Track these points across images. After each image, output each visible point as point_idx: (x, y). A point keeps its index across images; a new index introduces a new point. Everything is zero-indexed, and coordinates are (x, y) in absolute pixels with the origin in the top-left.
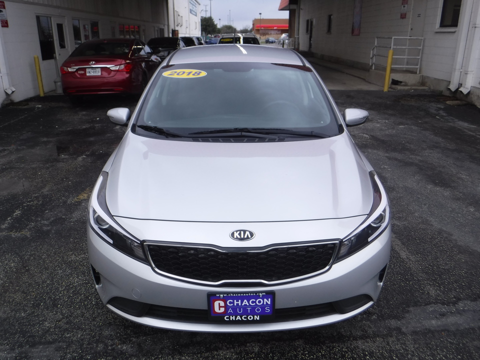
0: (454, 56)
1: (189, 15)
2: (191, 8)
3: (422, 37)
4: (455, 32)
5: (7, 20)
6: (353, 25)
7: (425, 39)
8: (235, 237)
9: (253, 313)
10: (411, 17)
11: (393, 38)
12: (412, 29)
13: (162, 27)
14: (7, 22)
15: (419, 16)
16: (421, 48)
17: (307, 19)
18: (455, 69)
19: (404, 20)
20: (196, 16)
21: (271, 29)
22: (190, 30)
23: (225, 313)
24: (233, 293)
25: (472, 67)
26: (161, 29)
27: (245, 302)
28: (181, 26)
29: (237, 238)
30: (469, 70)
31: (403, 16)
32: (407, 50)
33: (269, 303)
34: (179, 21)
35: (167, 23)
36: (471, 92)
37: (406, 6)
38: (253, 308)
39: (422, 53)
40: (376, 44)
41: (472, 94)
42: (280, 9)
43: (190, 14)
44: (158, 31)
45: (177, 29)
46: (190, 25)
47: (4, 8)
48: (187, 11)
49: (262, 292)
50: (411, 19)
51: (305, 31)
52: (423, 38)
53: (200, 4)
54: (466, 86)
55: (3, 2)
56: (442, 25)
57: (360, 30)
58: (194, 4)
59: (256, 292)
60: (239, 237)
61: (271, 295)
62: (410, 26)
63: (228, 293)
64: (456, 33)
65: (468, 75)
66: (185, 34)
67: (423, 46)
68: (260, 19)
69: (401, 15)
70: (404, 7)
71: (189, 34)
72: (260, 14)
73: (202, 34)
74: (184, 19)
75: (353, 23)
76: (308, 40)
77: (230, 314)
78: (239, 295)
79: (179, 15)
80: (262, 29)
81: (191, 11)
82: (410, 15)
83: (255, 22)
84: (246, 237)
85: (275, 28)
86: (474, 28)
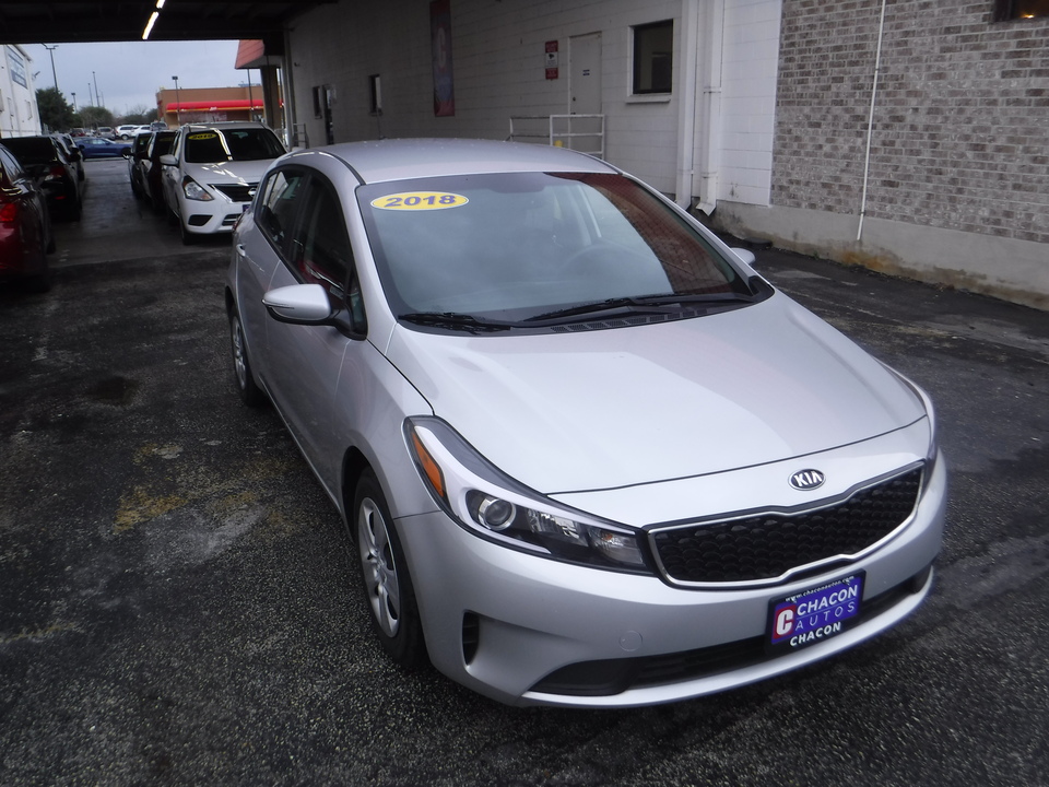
0: (674, 146)
1: (12, 85)
2: (13, 68)
3: (600, 112)
4: (668, 102)
6: (435, 95)
7: (606, 117)
8: (800, 485)
9: (832, 620)
10: (569, 75)
11: (551, 116)
12: (574, 99)
15: (586, 73)
16: (602, 134)
17: (313, 85)
18: (682, 171)
19: (554, 81)
20: (26, 86)
21: (205, 112)
22: (18, 119)
23: (793, 633)
24: (811, 588)
25: (715, 164)
27: (824, 601)
29: (804, 486)
30: (710, 169)
31: (552, 74)
32: (569, 139)
33: (855, 594)
36: (718, 210)
37: (555, 54)
38: (832, 609)
39: (606, 144)
40: (512, 131)
41: (720, 214)
42: (241, 64)
43: (14, 83)
46: (16, 108)
48: (7, 75)
49: (848, 576)
50: (569, 80)
51: (313, 112)
52: (602, 115)
53: (29, 60)
54: (709, 201)
56: (637, 90)
57: (453, 106)
58: (19, 60)
59: (841, 578)
60: (806, 483)
61: (860, 576)
62: (569, 93)
63: (801, 591)
64: (670, 105)
65: (710, 181)
66: (10, 131)
67: (606, 131)
68: (177, 90)
69: (547, 72)
70: (551, 56)
71: (19, 131)
72: (175, 78)
73: (43, 129)
75: (435, 91)
76: (324, 130)
77: (801, 632)
78: (819, 590)
80: (182, 113)
81: (14, 76)
82: (567, 72)
83: (163, 96)
84: (815, 481)
85: (212, 109)
86: (707, 94)
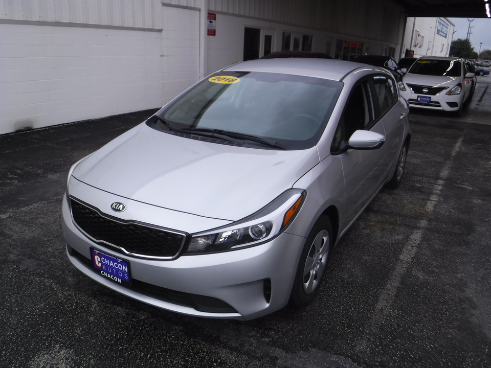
1: (435, 36)
2: (439, 28)
5: (215, 30)
9: (117, 275)
13: (393, 46)
14: (214, 32)
20: (446, 37)
22: (432, 51)
23: (101, 268)
24: (105, 252)
26: (391, 48)
27: (112, 263)
28: (420, 47)
34: (419, 42)
35: (400, 43)
38: (117, 271)
43: (437, 35)
44: (386, 49)
45: (413, 49)
46: (433, 46)
47: (215, 19)
48: (434, 31)
49: (120, 258)
53: (453, 25)
55: (215, 15)
59: (117, 257)
63: (102, 251)
74: (426, 41)
77: (104, 270)
78: (108, 255)
79: (419, 35)
81: (438, 32)
